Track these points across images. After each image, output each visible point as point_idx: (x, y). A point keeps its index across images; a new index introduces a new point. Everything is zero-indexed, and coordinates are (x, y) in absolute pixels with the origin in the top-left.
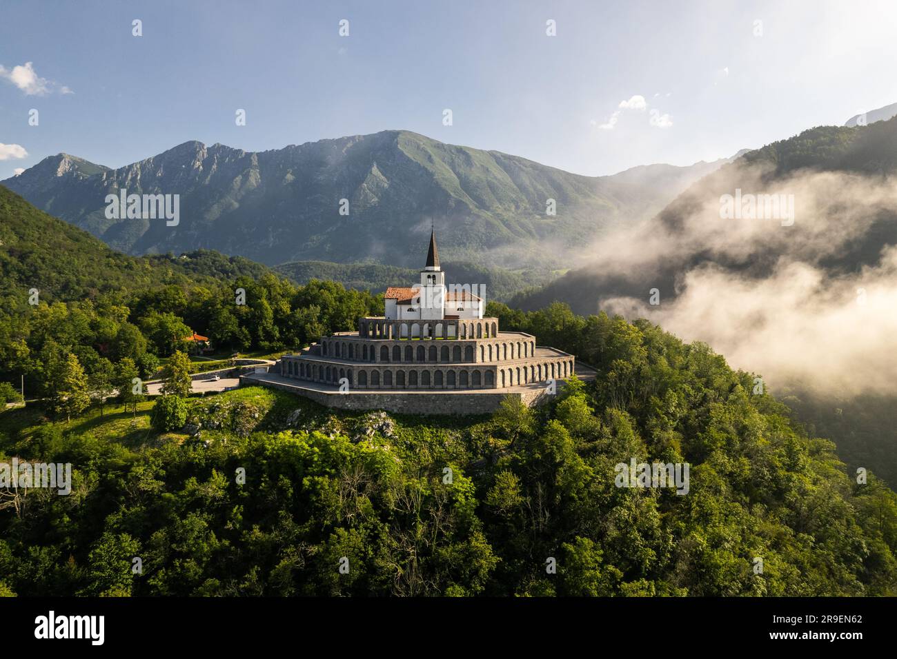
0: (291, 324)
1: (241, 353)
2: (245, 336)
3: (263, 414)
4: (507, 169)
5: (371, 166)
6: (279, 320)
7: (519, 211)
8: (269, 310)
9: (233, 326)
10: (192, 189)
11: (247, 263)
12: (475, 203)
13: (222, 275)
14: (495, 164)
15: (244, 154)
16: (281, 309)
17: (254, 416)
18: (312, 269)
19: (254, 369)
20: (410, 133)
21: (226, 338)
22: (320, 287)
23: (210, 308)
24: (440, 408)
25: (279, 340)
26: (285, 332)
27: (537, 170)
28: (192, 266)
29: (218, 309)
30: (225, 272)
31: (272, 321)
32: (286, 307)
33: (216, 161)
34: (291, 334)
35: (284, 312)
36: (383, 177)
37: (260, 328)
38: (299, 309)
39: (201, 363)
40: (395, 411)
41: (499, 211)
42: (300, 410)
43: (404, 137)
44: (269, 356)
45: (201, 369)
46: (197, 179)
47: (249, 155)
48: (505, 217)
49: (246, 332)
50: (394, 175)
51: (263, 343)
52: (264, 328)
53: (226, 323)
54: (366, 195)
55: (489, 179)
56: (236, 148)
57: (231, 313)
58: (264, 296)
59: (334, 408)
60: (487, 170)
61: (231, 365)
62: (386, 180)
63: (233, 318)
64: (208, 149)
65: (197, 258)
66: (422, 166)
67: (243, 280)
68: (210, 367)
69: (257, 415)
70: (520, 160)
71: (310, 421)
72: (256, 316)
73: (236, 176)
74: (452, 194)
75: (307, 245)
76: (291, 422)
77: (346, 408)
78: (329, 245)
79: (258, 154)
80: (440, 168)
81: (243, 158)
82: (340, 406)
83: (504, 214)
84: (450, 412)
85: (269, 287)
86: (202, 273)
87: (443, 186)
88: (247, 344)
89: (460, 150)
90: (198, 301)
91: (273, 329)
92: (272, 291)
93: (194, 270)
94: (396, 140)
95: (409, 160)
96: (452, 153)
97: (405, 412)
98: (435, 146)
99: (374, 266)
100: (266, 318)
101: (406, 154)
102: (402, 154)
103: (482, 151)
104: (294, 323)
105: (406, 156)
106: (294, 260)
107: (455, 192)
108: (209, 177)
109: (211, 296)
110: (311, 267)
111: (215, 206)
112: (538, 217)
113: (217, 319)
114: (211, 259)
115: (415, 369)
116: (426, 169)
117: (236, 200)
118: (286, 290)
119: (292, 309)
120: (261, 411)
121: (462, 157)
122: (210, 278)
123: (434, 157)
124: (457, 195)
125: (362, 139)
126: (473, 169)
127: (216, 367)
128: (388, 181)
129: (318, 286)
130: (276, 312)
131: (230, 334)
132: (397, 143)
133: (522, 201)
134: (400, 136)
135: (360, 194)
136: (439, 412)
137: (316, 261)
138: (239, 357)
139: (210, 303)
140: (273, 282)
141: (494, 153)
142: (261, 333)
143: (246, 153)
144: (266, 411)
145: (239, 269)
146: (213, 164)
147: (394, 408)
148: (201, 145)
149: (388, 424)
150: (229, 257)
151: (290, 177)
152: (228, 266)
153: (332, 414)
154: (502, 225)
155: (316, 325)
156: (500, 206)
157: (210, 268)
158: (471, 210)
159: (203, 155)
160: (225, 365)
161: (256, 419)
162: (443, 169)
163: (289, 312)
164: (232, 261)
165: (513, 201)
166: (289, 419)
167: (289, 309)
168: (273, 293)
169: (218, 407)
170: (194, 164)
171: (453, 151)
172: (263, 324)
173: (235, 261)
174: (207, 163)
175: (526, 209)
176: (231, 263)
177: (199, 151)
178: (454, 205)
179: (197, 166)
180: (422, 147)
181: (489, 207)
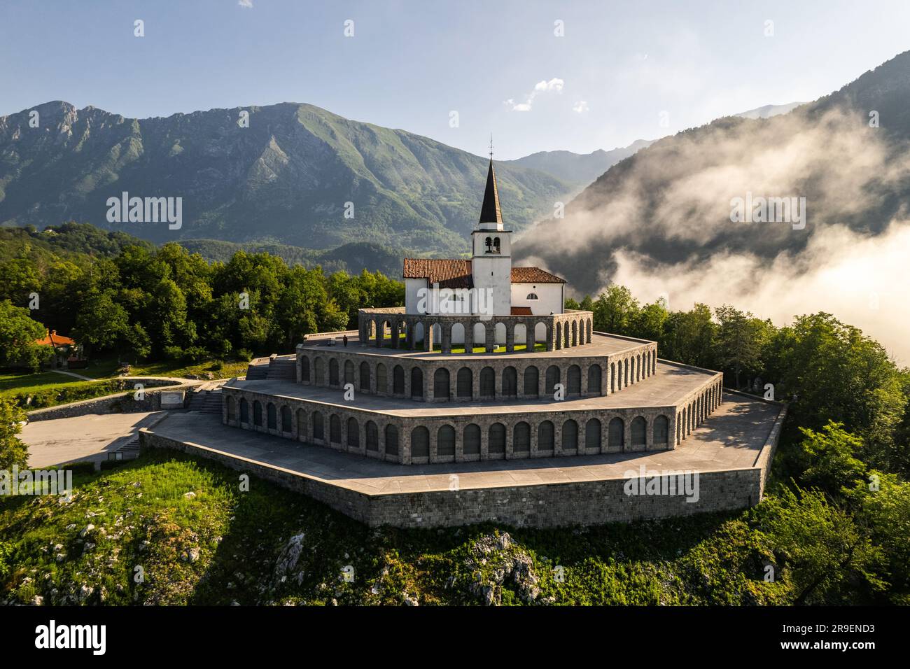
0: (216, 318)
1: (134, 366)
2: (141, 339)
3: (211, 548)
4: (412, 148)
5: (269, 139)
6: (197, 312)
7: (426, 193)
8: (181, 296)
9: (119, 321)
10: (60, 156)
11: (129, 239)
12: (381, 183)
13: (99, 253)
14: (401, 143)
15: (122, 121)
16: (198, 295)
17: (189, 558)
18: (204, 249)
19: (159, 396)
20: (311, 106)
21: (107, 342)
22: (256, 262)
23: (79, 292)
24: (610, 511)
25: (197, 344)
26: (205, 331)
27: (444, 151)
28: (60, 241)
29: (92, 294)
30: (102, 248)
31: (185, 314)
32: (206, 291)
33: (89, 126)
34: (216, 335)
35: (203, 300)
36: (282, 152)
37: (166, 325)
38: (227, 295)
39: (61, 386)
40: (520, 523)
41: (405, 192)
42: (302, 536)
43: (304, 110)
44: (182, 371)
45: (62, 397)
46: (66, 145)
47: (129, 122)
48: (412, 198)
49: (143, 332)
50: (294, 150)
51: (171, 350)
52: (173, 325)
53: (107, 319)
54: (264, 170)
55: (395, 158)
56: (114, 112)
57: (115, 300)
58: (167, 274)
59: (386, 528)
60: (393, 148)
61: (116, 388)
62: (284, 155)
63: (120, 310)
64: (79, 112)
65: (67, 233)
66: (324, 141)
67: (131, 252)
68: (79, 394)
69: (195, 555)
70: (426, 140)
71: (337, 572)
72: (159, 306)
73: (114, 144)
74: (356, 172)
75: (198, 223)
76: (288, 573)
77: (412, 525)
78: (222, 223)
79: (140, 121)
80: (343, 144)
81: (121, 125)
82: (399, 521)
83: (410, 195)
84: (630, 518)
85: (173, 262)
86: (73, 250)
87: (347, 164)
88: (144, 352)
89: (364, 128)
90: (61, 282)
91: (187, 326)
92: (178, 268)
93: (63, 246)
94: (295, 113)
95: (310, 135)
96: (356, 129)
97: (540, 525)
98: (338, 122)
99: (275, 246)
100: (175, 309)
101: (307, 128)
102: (302, 128)
103: (387, 129)
104: (221, 316)
105: (308, 131)
106: (184, 239)
107: (359, 171)
108: (81, 143)
109: (82, 274)
110: (205, 246)
111: (90, 177)
112: (445, 199)
113: (91, 312)
114: (85, 234)
115: (526, 420)
116: (329, 145)
117: (115, 171)
118: (198, 266)
119: (215, 295)
120: (206, 541)
121: (366, 133)
122: (82, 256)
123: (336, 133)
124: (362, 174)
125: (258, 110)
126: (378, 148)
127: (90, 392)
128: (288, 156)
129: (251, 261)
130: (191, 298)
131: (114, 336)
132: (297, 116)
133: (428, 182)
134: (300, 108)
135: (257, 169)
136: (609, 519)
137: (209, 240)
138: (131, 374)
139: (82, 284)
140: (178, 254)
141: (400, 132)
142: (167, 333)
143: (126, 119)
144: (217, 539)
145: (121, 246)
146: (86, 130)
147: (517, 517)
148: (70, 107)
149: (524, 566)
150: (107, 233)
151: (177, 148)
152: (106, 242)
153: (388, 548)
154: (409, 207)
155: (256, 319)
156: (406, 187)
157: (83, 244)
158: (376, 190)
159: (73, 118)
160: (106, 389)
161: (195, 567)
162: (347, 146)
163: (211, 300)
164: (111, 236)
165: (420, 182)
166: (281, 567)
167: (210, 295)
168: (180, 271)
169: (91, 537)
170: (61, 128)
171: (357, 128)
172: (170, 319)
173: (115, 238)
174: (78, 128)
175: (432, 190)
176: (110, 240)
177: (67, 113)
178: (358, 184)
179: (65, 131)
180: (324, 121)
181: (395, 187)
